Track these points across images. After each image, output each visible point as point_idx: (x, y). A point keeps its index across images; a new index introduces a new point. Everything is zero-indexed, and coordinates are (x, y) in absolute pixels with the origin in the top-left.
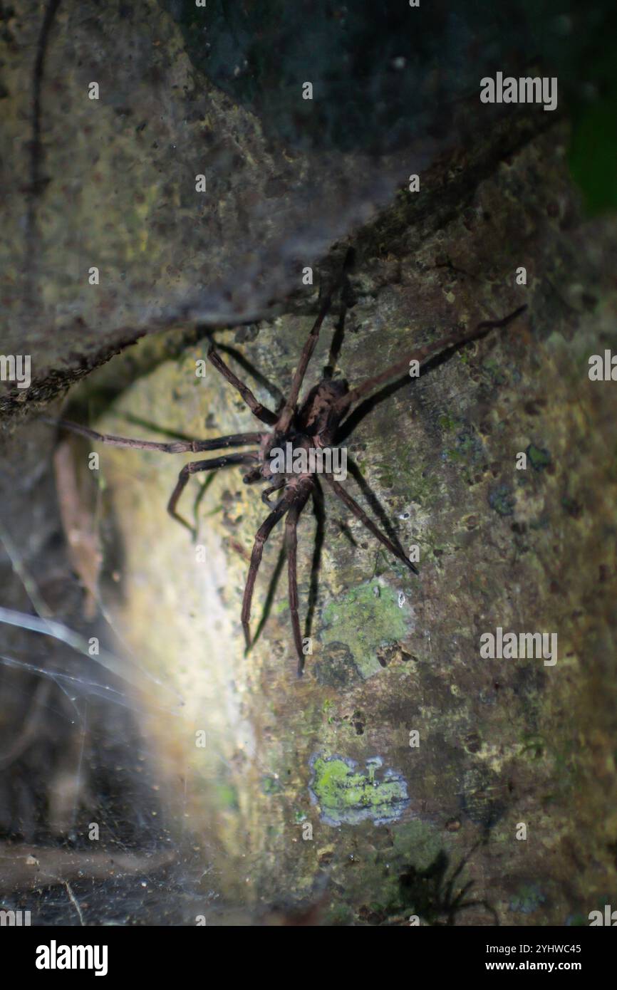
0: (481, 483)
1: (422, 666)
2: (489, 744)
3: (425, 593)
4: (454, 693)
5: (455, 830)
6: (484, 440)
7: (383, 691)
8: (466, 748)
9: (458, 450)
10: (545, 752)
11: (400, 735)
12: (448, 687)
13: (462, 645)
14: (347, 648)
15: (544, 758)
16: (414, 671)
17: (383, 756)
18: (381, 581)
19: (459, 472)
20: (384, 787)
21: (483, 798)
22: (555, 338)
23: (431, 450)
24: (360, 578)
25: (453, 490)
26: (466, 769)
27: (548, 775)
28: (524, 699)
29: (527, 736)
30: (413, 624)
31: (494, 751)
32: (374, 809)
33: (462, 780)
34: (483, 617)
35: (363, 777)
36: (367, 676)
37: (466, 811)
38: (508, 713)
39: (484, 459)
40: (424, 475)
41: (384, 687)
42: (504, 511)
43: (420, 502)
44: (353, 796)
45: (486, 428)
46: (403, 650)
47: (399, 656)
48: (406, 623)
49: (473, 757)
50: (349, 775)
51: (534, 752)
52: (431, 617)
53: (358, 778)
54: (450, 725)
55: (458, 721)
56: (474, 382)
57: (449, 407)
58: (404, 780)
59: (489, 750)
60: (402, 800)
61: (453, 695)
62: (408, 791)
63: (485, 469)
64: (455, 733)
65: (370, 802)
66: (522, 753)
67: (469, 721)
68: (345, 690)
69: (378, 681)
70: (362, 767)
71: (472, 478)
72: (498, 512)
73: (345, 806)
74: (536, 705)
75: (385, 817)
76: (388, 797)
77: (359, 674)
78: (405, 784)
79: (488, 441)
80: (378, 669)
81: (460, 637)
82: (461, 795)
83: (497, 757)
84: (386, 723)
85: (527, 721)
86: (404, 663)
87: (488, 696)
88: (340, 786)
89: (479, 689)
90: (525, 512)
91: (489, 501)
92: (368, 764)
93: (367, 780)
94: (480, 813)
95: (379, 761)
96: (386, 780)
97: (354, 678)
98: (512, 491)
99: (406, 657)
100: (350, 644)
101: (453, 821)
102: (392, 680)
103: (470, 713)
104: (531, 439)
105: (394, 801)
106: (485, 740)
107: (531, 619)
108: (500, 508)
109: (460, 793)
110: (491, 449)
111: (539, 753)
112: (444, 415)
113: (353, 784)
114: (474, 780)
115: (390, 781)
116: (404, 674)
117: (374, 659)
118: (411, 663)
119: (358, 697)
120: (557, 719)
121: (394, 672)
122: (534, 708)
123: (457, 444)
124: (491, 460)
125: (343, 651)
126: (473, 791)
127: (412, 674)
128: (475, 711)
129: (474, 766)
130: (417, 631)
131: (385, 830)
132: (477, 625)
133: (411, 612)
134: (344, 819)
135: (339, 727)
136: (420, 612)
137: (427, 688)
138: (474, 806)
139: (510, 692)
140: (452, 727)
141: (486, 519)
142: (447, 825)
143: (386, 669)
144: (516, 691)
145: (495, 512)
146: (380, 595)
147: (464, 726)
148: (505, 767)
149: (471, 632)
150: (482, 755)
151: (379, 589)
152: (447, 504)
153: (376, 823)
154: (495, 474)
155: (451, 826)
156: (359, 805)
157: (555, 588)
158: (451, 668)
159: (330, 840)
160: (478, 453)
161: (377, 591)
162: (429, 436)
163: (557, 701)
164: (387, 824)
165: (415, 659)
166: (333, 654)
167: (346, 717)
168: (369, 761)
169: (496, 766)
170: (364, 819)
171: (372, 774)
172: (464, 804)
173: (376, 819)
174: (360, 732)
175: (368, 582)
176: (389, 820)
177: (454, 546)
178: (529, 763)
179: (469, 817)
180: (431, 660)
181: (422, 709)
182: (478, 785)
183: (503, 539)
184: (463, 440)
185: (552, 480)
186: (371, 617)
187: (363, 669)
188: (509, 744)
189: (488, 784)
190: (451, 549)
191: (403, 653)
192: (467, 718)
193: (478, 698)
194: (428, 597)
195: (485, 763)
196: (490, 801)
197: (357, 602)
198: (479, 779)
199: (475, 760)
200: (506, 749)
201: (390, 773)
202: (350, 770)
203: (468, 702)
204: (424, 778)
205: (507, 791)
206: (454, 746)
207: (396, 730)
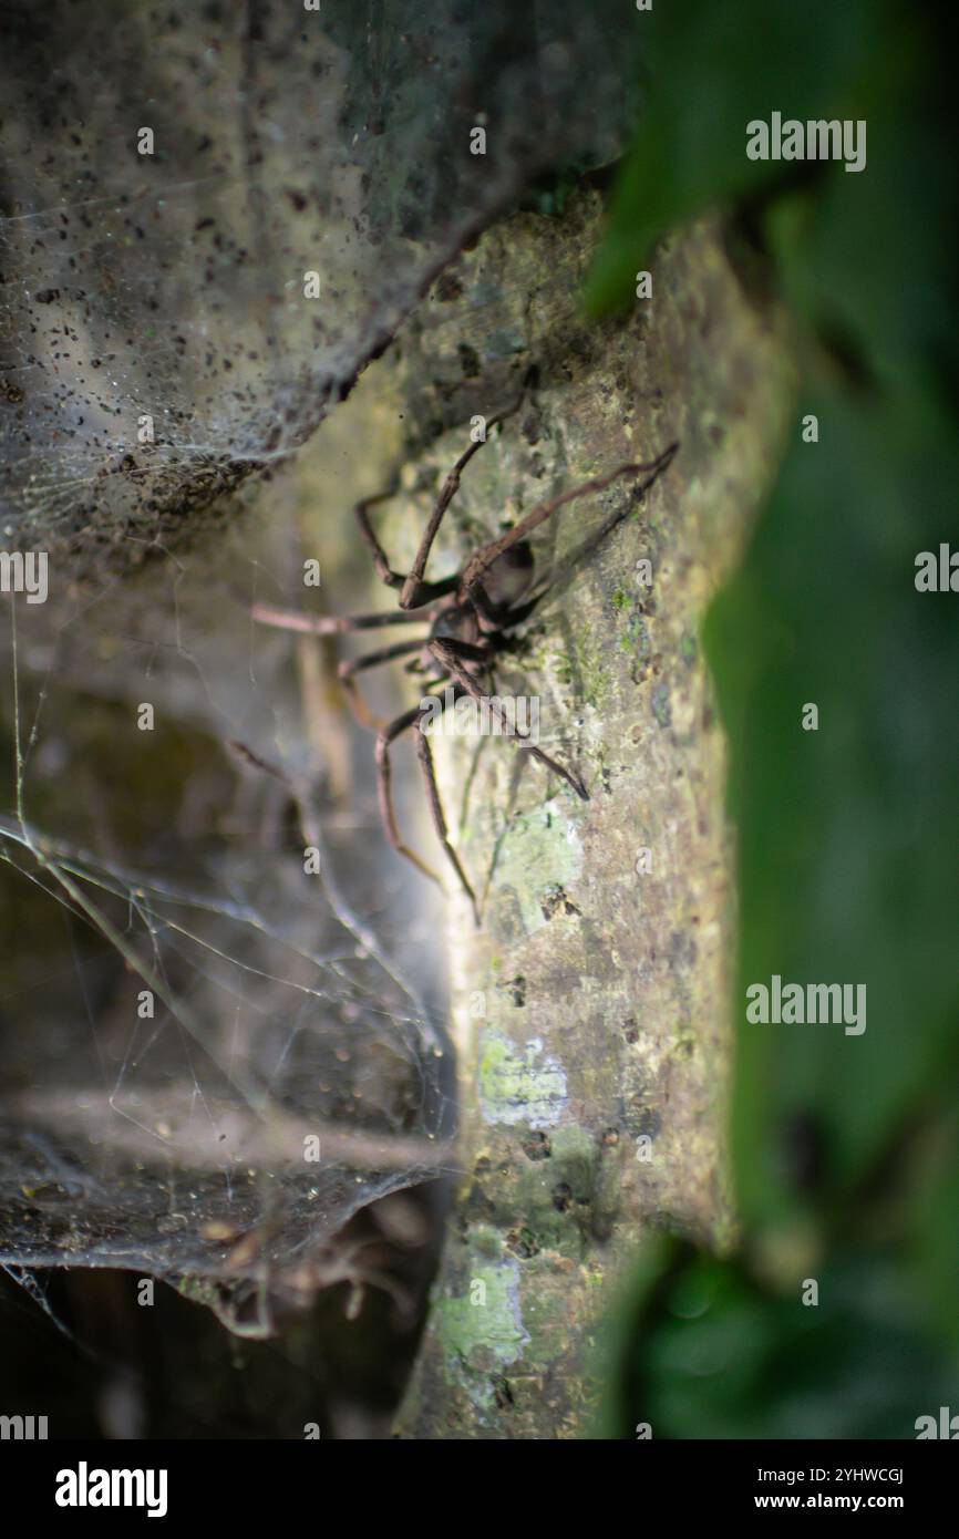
0: (645, 683)
1: (586, 923)
2: (646, 1034)
3: (594, 826)
4: (615, 961)
5: (611, 1144)
6: (649, 623)
7: (547, 953)
8: (624, 1037)
9: (628, 636)
10: (696, 1051)
11: (561, 1012)
12: (610, 954)
13: (624, 897)
14: (515, 892)
15: (695, 1059)
17: (543, 1037)
18: (552, 807)
19: (628, 664)
20: (543, 1079)
21: (641, 1105)
23: (607, 636)
24: (533, 802)
25: (624, 690)
26: (625, 1065)
27: (700, 1081)
28: (677, 977)
29: (681, 1027)
30: (581, 867)
31: (651, 1045)
32: (531, 1106)
33: (620, 1078)
35: (521, 1064)
36: (532, 931)
37: (624, 1120)
38: (662, 993)
39: (648, 649)
41: (547, 947)
42: (664, 720)
43: (595, 705)
44: (510, 1086)
45: (651, 608)
46: (568, 900)
47: (563, 908)
48: (575, 865)
49: (632, 1049)
50: (508, 1059)
51: (685, 1049)
52: (598, 858)
53: (516, 1064)
54: (609, 1004)
55: (617, 1000)
57: (623, 579)
58: (564, 1072)
59: (646, 1042)
60: (561, 1097)
61: (614, 965)
62: (568, 1086)
63: (649, 663)
64: (615, 1016)
65: (526, 1097)
66: (676, 1049)
67: (628, 1001)
68: (510, 948)
69: (541, 940)
70: (521, 1048)
71: (639, 674)
72: (659, 721)
73: (502, 1099)
74: (689, 987)
75: (541, 1118)
76: (546, 1092)
77: (524, 928)
78: (564, 1077)
79: (654, 625)
80: (543, 923)
81: (623, 887)
82: (618, 1099)
83: (652, 1051)
84: (547, 995)
85: (681, 1006)
86: (567, 917)
87: (645, 968)
88: (498, 1072)
89: (638, 959)
90: (680, 721)
91: (652, 707)
92: (527, 1047)
93: (525, 1067)
94: (637, 1124)
95: (538, 1044)
96: (545, 1069)
97: (520, 933)
98: (670, 694)
99: (571, 909)
100: (518, 887)
101: (608, 1131)
102: (556, 940)
103: (628, 989)
104: (685, 624)
105: (553, 1097)
106: (642, 1028)
107: (685, 869)
108: (660, 716)
109: (618, 1096)
110: (655, 637)
111: (690, 1050)
112: (619, 589)
113: (510, 1072)
114: (631, 1081)
115: (547, 1072)
116: (568, 931)
117: (538, 909)
118: (574, 918)
119: (522, 958)
121: (557, 928)
122: (687, 990)
123: (629, 627)
124: (654, 650)
125: (512, 897)
126: (631, 1095)
127: (576, 933)
128: (633, 988)
129: (632, 1062)
130: (583, 876)
131: (541, 1136)
133: (580, 851)
134: (501, 1115)
135: (502, 995)
136: (588, 849)
137: (589, 953)
138: (632, 1114)
139: (665, 965)
140: (612, 1006)
141: (650, 731)
142: (604, 1137)
143: (549, 923)
144: (671, 965)
145: (656, 722)
146: (549, 825)
147: (623, 1007)
148: (661, 1065)
149: (632, 880)
150: (640, 1047)
151: (549, 817)
152: (618, 708)
153: (533, 1126)
154: (656, 672)
155: (608, 1138)
156: (515, 1099)
157: (703, 827)
158: (613, 927)
159: (488, 1140)
160: (645, 641)
161: (546, 820)
162: (607, 617)
163: (705, 983)
164: (544, 1127)
165: (579, 914)
166: (503, 899)
167: (507, 983)
168: (529, 1043)
169: (653, 1064)
170: (520, 1118)
171: (530, 1062)
172: (622, 1111)
173: (532, 1120)
174: (520, 1003)
175: (539, 807)
176: (547, 1123)
177: (621, 765)
178: (682, 1064)
179: (627, 1128)
180: (595, 916)
181: (583, 979)
182: (635, 1087)
183: (662, 758)
184: (633, 624)
185: (697, 680)
186: (540, 854)
187: (528, 921)
188: (665, 1035)
189: (645, 1088)
190: (618, 769)
191: (567, 905)
192: (626, 997)
193: (636, 970)
194: (597, 831)
195: (642, 1060)
196: (647, 1110)
197: (528, 834)
198: (637, 1079)
199: (634, 1054)
200: (662, 1041)
201: (549, 1061)
202: (508, 1052)
203: (627, 975)
204: (583, 1072)
205: (664, 1100)
206: (613, 1032)
207: (556, 1006)
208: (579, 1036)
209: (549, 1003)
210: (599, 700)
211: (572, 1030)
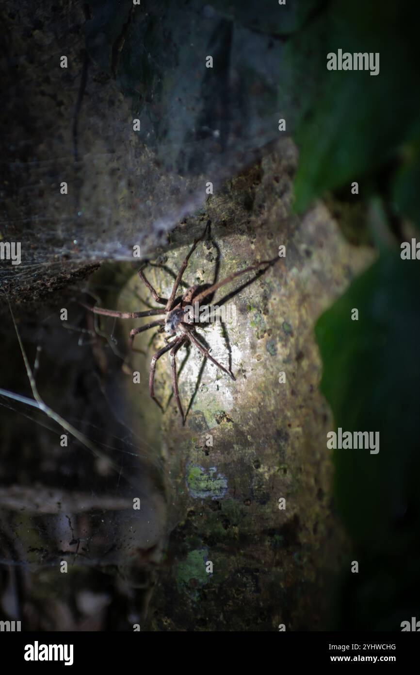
0: (263, 339)
1: (236, 425)
2: (264, 465)
3: (238, 390)
4: (249, 439)
5: (248, 505)
6: (265, 317)
7: (218, 436)
8: (253, 466)
9: (254, 322)
10: (288, 472)
11: (225, 457)
12: (247, 437)
13: (253, 416)
14: (203, 414)
15: (287, 475)
16: (232, 427)
17: (217, 467)
18: (219, 383)
19: (254, 332)
20: (217, 482)
21: (261, 491)
22: (294, 270)
23: (243, 321)
24: (210, 381)
25: (251, 341)
26: (254, 477)
27: (289, 482)
28: (279, 445)
29: (280, 463)
30: (232, 405)
31: (266, 469)
32: (212, 492)
33: (251, 481)
34: (262, 404)
35: (207, 476)
36: (211, 427)
37: (253, 496)
38: (272, 451)
39: (265, 327)
40: (239, 333)
41: (218, 434)
42: (273, 353)
43: (237, 346)
44: (203, 485)
45: (266, 312)
46: (227, 416)
47: (225, 420)
48: (230, 404)
49: (257, 471)
50: (202, 474)
51: (282, 471)
52: (240, 402)
53: (205, 476)
54: (247, 454)
55: (250, 453)
56: (261, 289)
57: (251, 300)
58: (226, 479)
59: (264, 468)
60: (225, 488)
61: (248, 440)
62: (227, 484)
63: (265, 332)
64: (249, 459)
65: (210, 488)
66: (278, 471)
67: (255, 454)
68: (201, 434)
69: (215, 431)
70: (207, 471)
71: (260, 336)
72: (270, 353)
73: (199, 489)
74: (285, 449)
75: (217, 496)
76: (218, 486)
77: (207, 427)
78: (226, 481)
79: (267, 318)
80: (217, 425)
81: (253, 413)
82: (250, 489)
83: (267, 471)
84: (219, 451)
85: (280, 456)
86: (227, 423)
87: (263, 442)
88: (197, 479)
89: (260, 439)
90: (281, 354)
91: (266, 347)
92: (210, 470)
93: (209, 477)
94: (259, 498)
95: (214, 469)
96: (218, 478)
97: (205, 429)
98: (276, 344)
99: (228, 420)
100: (204, 412)
101: (247, 500)
102: (222, 431)
103: (256, 449)
104: (285, 319)
105: (221, 488)
106: (262, 463)
107: (283, 407)
108: (271, 352)
109: (250, 487)
110: (268, 323)
111: (285, 471)
112: (249, 304)
113: (203, 479)
114: (256, 482)
115: (219, 479)
116: (227, 428)
117: (214, 420)
118: (230, 423)
119: (207, 438)
120: (293, 457)
121: (223, 427)
122: (284, 450)
123: (254, 319)
124: (268, 328)
125: (201, 415)
126: (256, 487)
127: (231, 429)
128: (257, 449)
129: (257, 475)
130: (234, 408)
131: (217, 502)
132: (260, 407)
133: (231, 399)
134: (199, 495)
135: (198, 451)
136: (236, 399)
137: (237, 436)
138: (257, 494)
139: (273, 441)
140: (248, 455)
141: (265, 356)
142: (244, 502)
143: (219, 425)
144: (276, 441)
145: (268, 353)
146: (218, 389)
147: (253, 456)
148: (270, 477)
149: (257, 410)
150: (261, 470)
151: (218, 386)
152: (249, 347)
153: (213, 499)
154: (269, 335)
155: (246, 503)
156: (205, 489)
157: (293, 393)
158: (248, 427)
159: (193, 504)
160: (262, 324)
161: (216, 387)
162: (242, 314)
163: (293, 448)
164: (218, 499)
165: (233, 422)
166: (197, 416)
167: (201, 447)
168: (211, 469)
169: (267, 476)
170: (207, 496)
171: (211, 475)
172: (252, 493)
173: (213, 497)
174: (207, 454)
175: (213, 383)
176: (219, 497)
177: (251, 368)
178: (281, 476)
179: (254, 499)
180: (240, 423)
181: (235, 446)
182: (258, 485)
183: (272, 367)
184: (256, 317)
185: (292, 340)
186: (214, 400)
187: (210, 424)
188: (272, 466)
189: (263, 485)
190: (250, 370)
191: (227, 418)
192: (254, 452)
193: (260, 443)
194: (239, 392)
195: (262, 475)
196: (264, 493)
197: (208, 392)
198: (259, 481)
199: (257, 473)
200: (271, 468)
201: (219, 475)
202: (202, 472)
203: (255, 444)
204: (235, 479)
205: (271, 489)
206: (248, 465)
207: (223, 455)
208: (233, 466)
209: (219, 454)
210: (239, 344)
211: (229, 464)
